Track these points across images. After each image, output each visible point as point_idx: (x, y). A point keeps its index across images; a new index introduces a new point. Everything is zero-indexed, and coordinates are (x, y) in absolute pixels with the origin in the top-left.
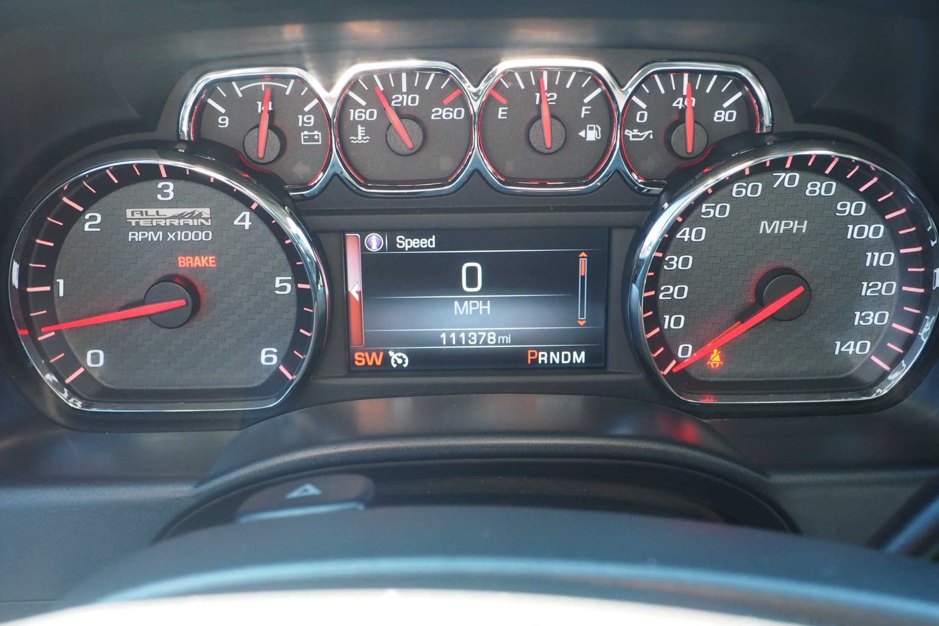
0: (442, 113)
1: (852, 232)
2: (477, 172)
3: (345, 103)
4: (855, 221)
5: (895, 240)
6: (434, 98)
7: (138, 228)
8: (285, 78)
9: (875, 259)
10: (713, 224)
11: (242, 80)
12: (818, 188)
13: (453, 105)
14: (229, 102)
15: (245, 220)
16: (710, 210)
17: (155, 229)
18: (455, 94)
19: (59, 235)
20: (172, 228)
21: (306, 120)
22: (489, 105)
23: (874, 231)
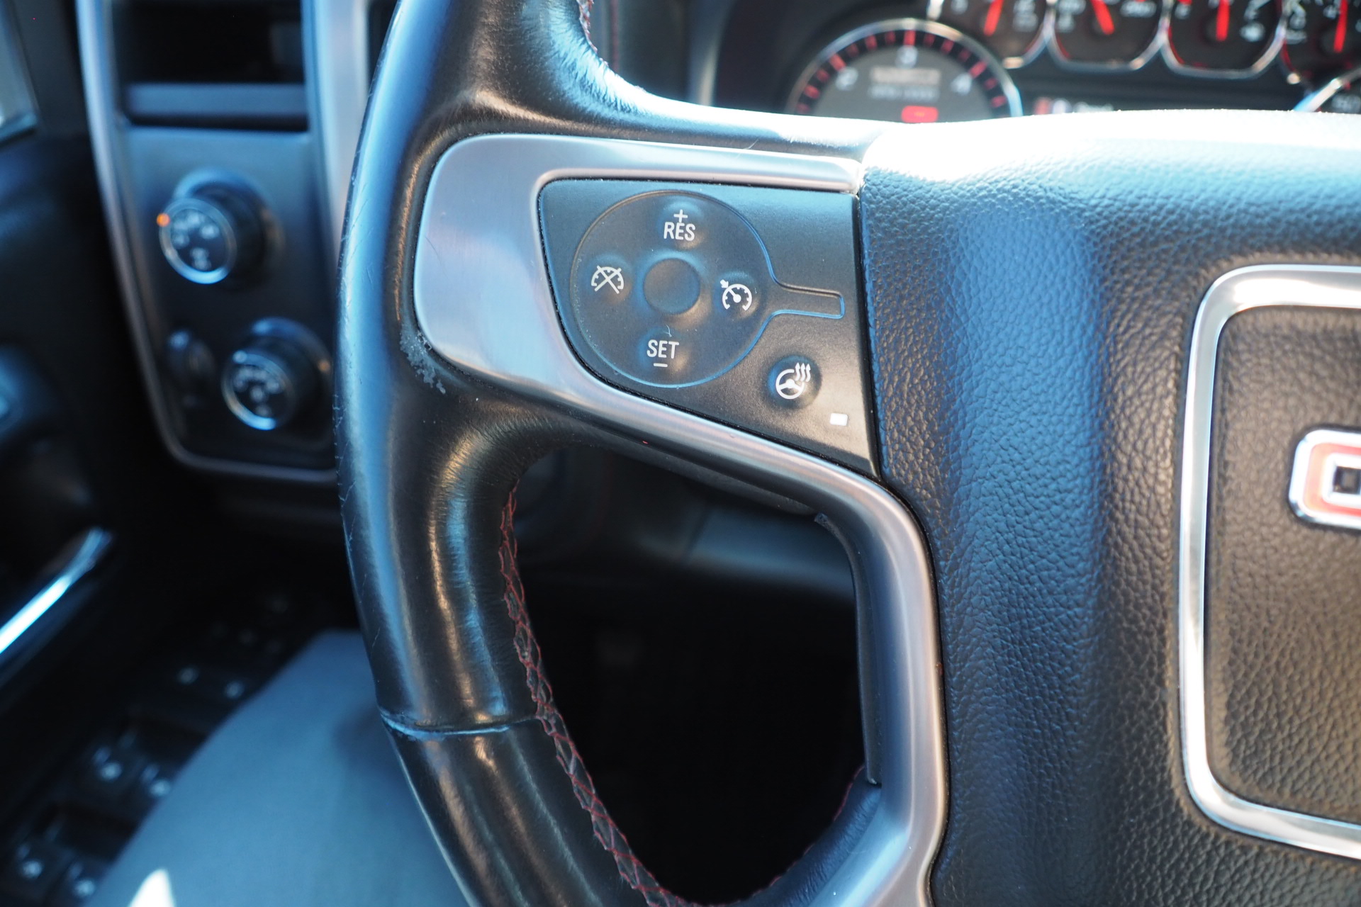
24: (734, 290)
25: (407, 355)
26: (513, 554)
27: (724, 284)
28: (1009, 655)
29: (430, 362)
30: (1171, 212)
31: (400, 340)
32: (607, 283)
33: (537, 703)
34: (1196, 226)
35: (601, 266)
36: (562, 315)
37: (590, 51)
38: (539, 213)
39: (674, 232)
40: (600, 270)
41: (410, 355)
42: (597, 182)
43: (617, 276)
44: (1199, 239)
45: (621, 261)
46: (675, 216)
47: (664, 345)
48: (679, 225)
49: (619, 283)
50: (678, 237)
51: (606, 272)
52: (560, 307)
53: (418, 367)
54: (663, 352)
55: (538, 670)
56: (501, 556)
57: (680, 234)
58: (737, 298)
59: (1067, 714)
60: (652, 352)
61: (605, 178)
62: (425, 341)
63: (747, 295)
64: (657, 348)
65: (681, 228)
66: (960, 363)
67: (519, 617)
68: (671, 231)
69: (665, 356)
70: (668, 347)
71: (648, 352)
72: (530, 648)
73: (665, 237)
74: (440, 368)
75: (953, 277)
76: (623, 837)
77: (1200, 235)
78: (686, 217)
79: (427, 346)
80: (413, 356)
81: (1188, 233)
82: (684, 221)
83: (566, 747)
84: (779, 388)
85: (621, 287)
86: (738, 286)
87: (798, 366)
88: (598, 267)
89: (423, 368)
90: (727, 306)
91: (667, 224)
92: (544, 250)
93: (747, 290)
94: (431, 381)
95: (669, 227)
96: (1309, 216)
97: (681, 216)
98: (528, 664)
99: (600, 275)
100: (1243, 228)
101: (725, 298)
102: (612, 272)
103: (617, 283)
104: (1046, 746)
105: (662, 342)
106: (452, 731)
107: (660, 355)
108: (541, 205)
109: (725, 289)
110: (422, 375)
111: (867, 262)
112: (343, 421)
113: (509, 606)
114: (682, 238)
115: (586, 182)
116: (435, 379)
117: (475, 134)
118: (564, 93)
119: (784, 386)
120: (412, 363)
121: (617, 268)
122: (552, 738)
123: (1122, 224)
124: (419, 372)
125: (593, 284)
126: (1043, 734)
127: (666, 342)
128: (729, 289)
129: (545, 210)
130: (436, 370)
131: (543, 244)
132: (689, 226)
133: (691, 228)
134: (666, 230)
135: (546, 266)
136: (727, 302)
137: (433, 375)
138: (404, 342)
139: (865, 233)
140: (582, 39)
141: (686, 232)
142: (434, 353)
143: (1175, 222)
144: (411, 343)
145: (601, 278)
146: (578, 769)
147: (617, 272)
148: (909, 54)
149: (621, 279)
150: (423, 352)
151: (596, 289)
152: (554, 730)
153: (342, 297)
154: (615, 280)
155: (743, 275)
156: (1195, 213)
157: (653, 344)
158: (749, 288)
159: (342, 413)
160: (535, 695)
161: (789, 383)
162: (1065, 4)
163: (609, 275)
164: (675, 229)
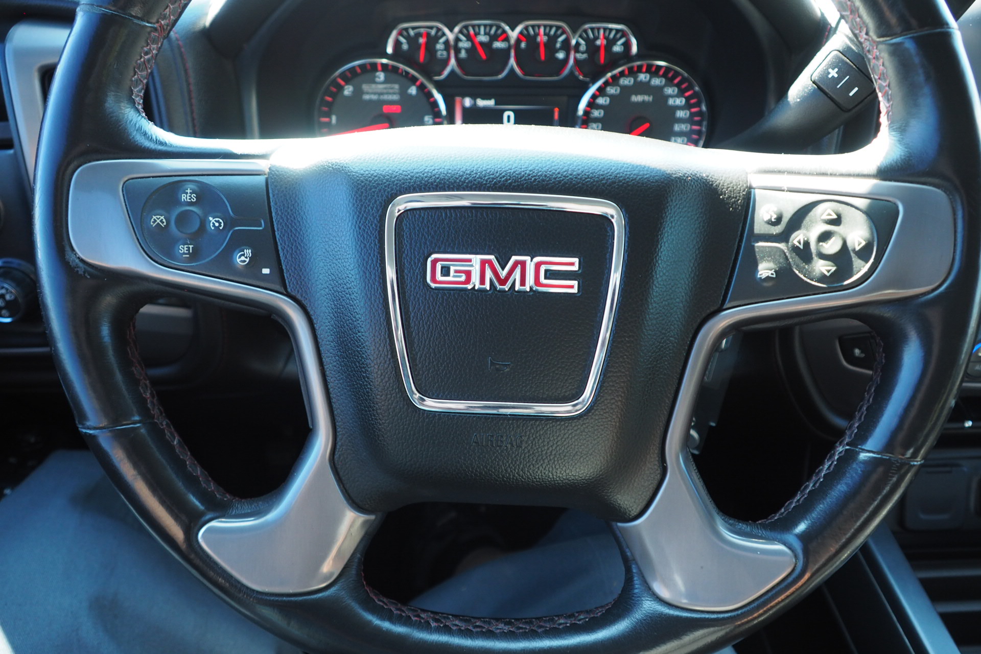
0: (498, 45)
1: (671, 102)
2: (512, 70)
3: (457, 40)
4: (672, 96)
5: (688, 106)
6: (494, 38)
7: (368, 93)
8: (431, 28)
9: (680, 114)
10: (612, 97)
11: (413, 28)
12: (657, 81)
13: (503, 41)
14: (408, 38)
15: (413, 90)
16: (611, 90)
17: (375, 94)
18: (503, 36)
19: (334, 96)
20: (382, 94)
21: (440, 46)
22: (518, 41)
23: (680, 101)
24: (216, 221)
25: (69, 263)
26: (137, 351)
27: (211, 219)
28: (343, 358)
29: (81, 265)
30: (376, 176)
31: (65, 256)
32: (158, 223)
33: (154, 415)
34: (385, 181)
35: (155, 216)
36: (139, 238)
37: (143, 119)
38: (123, 195)
39: (186, 198)
40: (154, 217)
41: (71, 262)
42: (149, 179)
43: (162, 219)
44: (385, 186)
45: (163, 212)
46: (186, 191)
47: (187, 247)
48: (188, 195)
49: (163, 222)
50: (188, 200)
51: (157, 218)
52: (138, 235)
53: (75, 268)
54: (187, 250)
55: (155, 401)
56: (129, 350)
57: (189, 199)
58: (217, 224)
59: (363, 376)
60: (181, 251)
61: (153, 177)
62: (78, 256)
63: (221, 223)
64: (184, 248)
65: (189, 196)
66: (311, 243)
67: (142, 378)
68: (185, 198)
69: (187, 252)
70: (189, 248)
71: (180, 251)
72: (149, 392)
73: (183, 200)
74: (86, 267)
75: (305, 208)
76: (206, 473)
77: (385, 184)
78: (191, 191)
79: (79, 258)
80: (72, 263)
81: (381, 184)
82: (190, 193)
83: (171, 433)
84: (238, 260)
85: (165, 224)
86: (217, 219)
87: (245, 251)
88: (153, 216)
89: (78, 268)
90: (213, 228)
91: (183, 195)
92: (127, 211)
93: (221, 221)
94: (82, 273)
95: (184, 196)
96: (423, 174)
97: (189, 191)
98: (148, 398)
99: (154, 219)
100: (400, 181)
101: (211, 225)
102: (160, 218)
103: (163, 223)
104: (359, 391)
105: (185, 246)
106: (112, 427)
107: (185, 252)
108: (124, 191)
109: (211, 221)
110: (78, 271)
111: (272, 204)
112: (42, 296)
113: (135, 372)
114: (190, 201)
115: (144, 179)
116: (84, 272)
117: (90, 162)
118: (130, 140)
119: (240, 259)
120: (72, 266)
121: (162, 216)
122: (163, 430)
123: (358, 182)
124: (76, 269)
125: (152, 224)
126: (358, 386)
127: (187, 246)
128: (213, 221)
129: (126, 193)
130: (84, 268)
131: (127, 208)
132: (193, 195)
133: (194, 196)
134: (183, 198)
135: (129, 217)
136: (213, 226)
137: (83, 270)
138: (67, 257)
139: (270, 191)
140: (138, 114)
141: (192, 198)
142: (82, 261)
143: (377, 180)
144: (71, 257)
145: (155, 221)
146: (179, 442)
147: (162, 218)
148: (381, 76)
149: (164, 220)
150: (77, 261)
151: (154, 226)
152: (165, 426)
153: (35, 240)
154: (162, 221)
155: (219, 214)
156: (384, 176)
157: (182, 247)
158: (221, 219)
159: (41, 292)
160: (153, 411)
161: (242, 258)
162: (461, 45)
163: (158, 219)
164: (186, 197)
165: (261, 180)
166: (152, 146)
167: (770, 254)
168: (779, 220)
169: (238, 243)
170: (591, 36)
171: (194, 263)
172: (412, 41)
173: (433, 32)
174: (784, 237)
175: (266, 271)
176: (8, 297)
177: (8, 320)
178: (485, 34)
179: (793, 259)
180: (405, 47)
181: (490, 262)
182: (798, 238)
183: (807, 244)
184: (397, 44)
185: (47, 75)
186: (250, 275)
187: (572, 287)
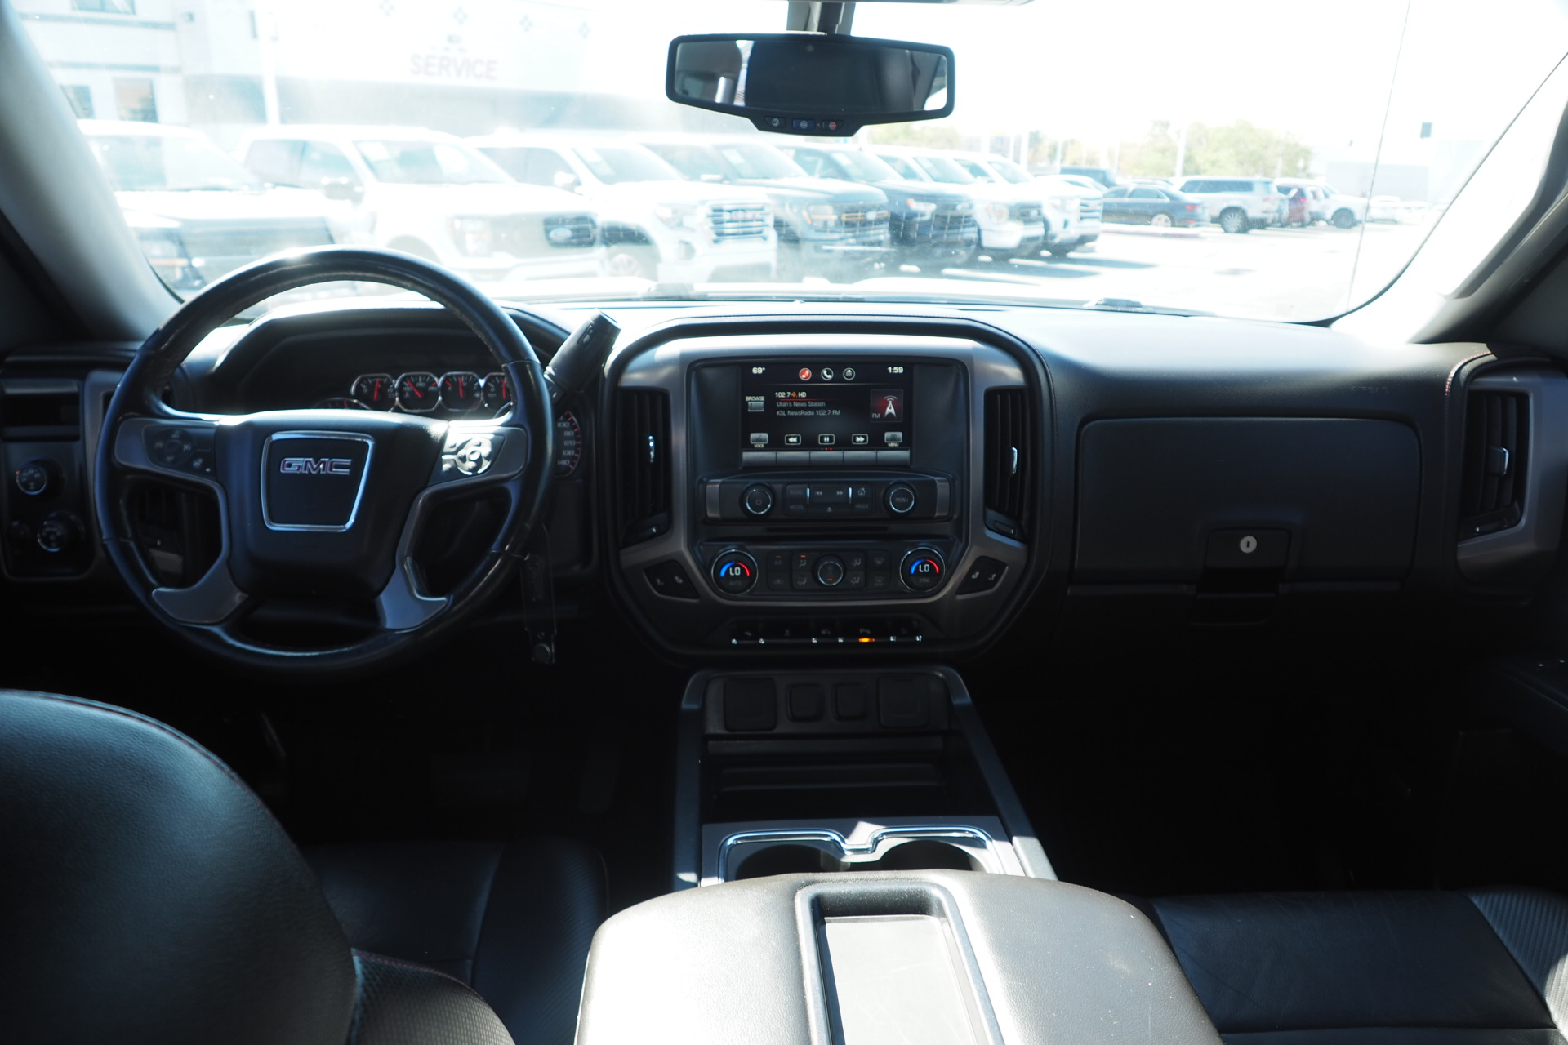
11: (372, 378)
27: (185, 446)
32: (159, 447)
36: (148, 455)
38: (144, 434)
42: (156, 428)
45: (162, 443)
52: (148, 453)
60: (168, 460)
61: (158, 427)
69: (172, 460)
70: (172, 458)
73: (172, 438)
82: (177, 434)
84: (195, 465)
86: (188, 447)
87: (199, 461)
88: (157, 443)
90: (185, 450)
92: (145, 442)
96: (285, 424)
99: (157, 445)
101: (185, 448)
103: (161, 447)
105: (170, 458)
107: (170, 460)
108: (145, 432)
111: (217, 441)
114: (176, 438)
118: (151, 411)
125: (156, 447)
131: (145, 439)
133: (178, 436)
134: (173, 436)
135: (146, 444)
139: (217, 436)
142: (119, 463)
149: (162, 445)
155: (189, 445)
157: (168, 458)
158: (190, 447)
161: (197, 463)
162: (405, 389)
163: (160, 445)
164: (175, 435)
165: (213, 431)
166: (161, 414)
167: (448, 461)
168: (454, 446)
169: (195, 457)
170: (498, 381)
171: (173, 465)
172: (371, 387)
173: (385, 381)
174: (455, 453)
175: (208, 470)
176: (58, 534)
177: (56, 550)
178: (423, 381)
179: (459, 462)
180: (366, 391)
181: (310, 462)
182: (461, 453)
183: (465, 456)
184: (358, 387)
185: (108, 397)
186: (200, 472)
187: (346, 471)
